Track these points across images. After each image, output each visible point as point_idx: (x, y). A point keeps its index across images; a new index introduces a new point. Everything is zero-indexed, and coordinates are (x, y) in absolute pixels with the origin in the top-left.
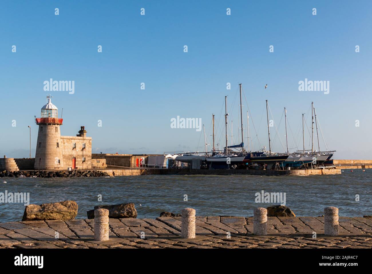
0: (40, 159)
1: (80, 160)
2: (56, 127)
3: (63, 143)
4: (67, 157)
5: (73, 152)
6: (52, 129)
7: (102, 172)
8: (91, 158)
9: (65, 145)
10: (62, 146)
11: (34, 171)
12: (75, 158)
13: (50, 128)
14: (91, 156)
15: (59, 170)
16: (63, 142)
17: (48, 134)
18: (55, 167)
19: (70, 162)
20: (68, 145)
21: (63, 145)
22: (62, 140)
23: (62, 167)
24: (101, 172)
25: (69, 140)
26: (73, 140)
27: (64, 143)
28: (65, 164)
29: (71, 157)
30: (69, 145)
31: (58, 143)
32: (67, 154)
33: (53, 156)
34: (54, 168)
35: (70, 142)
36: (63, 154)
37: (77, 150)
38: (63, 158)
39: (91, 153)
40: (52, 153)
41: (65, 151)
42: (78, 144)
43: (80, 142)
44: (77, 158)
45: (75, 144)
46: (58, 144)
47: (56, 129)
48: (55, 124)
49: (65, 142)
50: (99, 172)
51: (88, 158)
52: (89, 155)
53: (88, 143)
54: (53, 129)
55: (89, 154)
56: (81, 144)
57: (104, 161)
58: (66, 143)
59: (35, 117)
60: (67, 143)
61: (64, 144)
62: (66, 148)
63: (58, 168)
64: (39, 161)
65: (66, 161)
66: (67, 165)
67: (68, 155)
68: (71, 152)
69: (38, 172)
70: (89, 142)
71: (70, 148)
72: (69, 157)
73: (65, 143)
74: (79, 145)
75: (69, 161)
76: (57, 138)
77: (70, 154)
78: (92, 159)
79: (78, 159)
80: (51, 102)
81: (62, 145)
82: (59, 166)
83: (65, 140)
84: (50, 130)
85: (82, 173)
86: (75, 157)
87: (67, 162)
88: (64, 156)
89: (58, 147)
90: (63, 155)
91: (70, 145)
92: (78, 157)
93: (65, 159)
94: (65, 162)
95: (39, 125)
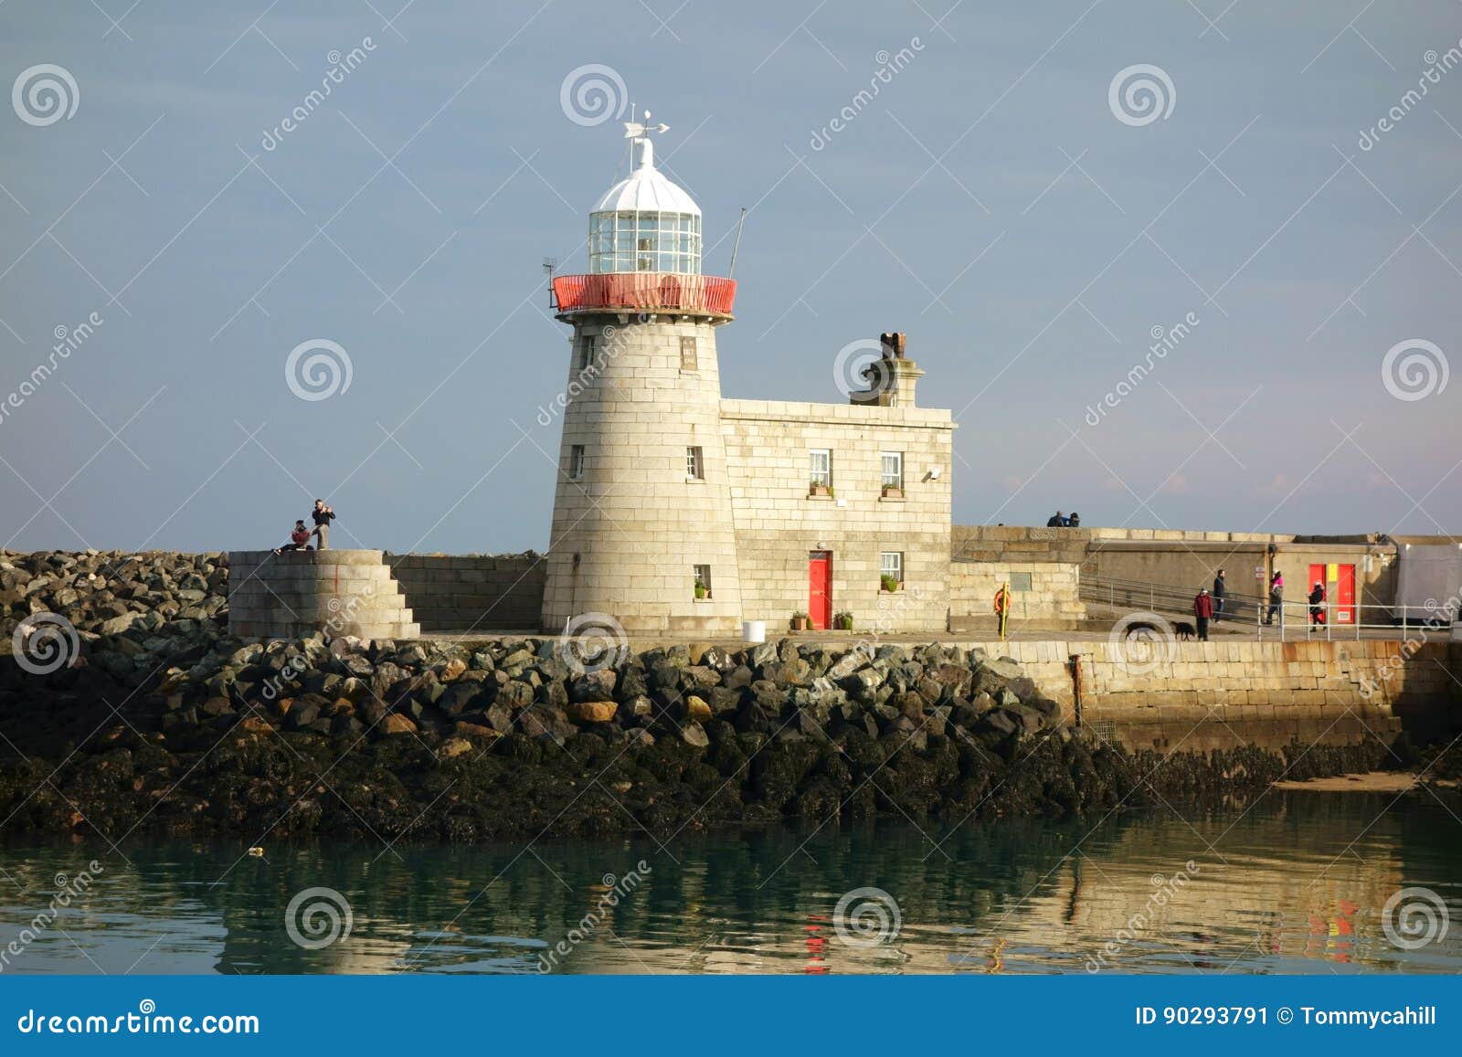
0: (577, 558)
1: (862, 566)
2: (682, 339)
3: (733, 451)
4: (767, 546)
5: (814, 515)
6: (657, 349)
7: (978, 657)
8: (946, 557)
9: (750, 461)
10: (733, 471)
11: (498, 645)
12: (829, 554)
13: (641, 346)
14: (947, 539)
15: (706, 635)
16: (737, 440)
17: (627, 383)
18: (675, 614)
19: (789, 585)
20: (772, 462)
21: (739, 461)
22: (729, 429)
23: (724, 619)
24: (970, 655)
25: (780, 431)
26: (810, 432)
27: (746, 452)
28: (755, 595)
29: (794, 546)
30: (781, 463)
31: (696, 451)
32: (768, 526)
33: (662, 537)
34: (665, 624)
35: (790, 443)
36: (739, 525)
37: (841, 502)
38: (741, 553)
39: (948, 518)
40: (652, 517)
41: (756, 504)
42: (850, 454)
43: (867, 445)
44: (843, 557)
45: (828, 460)
46: (700, 459)
47: (686, 352)
48: (674, 319)
49: (749, 441)
50: (952, 654)
51: (927, 557)
52: (934, 535)
53: (923, 448)
54: (664, 351)
55: (928, 528)
56: (868, 456)
57: (1067, 578)
58: (756, 452)
59: (549, 267)
60: (768, 452)
61: (743, 455)
62: (755, 482)
63: (699, 620)
64: (568, 569)
65: (762, 575)
66: (769, 604)
67: (777, 535)
68: (797, 515)
69: (522, 646)
70: (933, 444)
71: (793, 484)
72: (787, 546)
73: (751, 449)
74: (861, 466)
75: (779, 575)
76: (690, 417)
77: (790, 526)
78: (954, 560)
79: (850, 565)
80: (656, 164)
81: (730, 461)
82: (703, 609)
83: (752, 429)
84: (640, 362)
85: (826, 660)
86: (824, 547)
87: (770, 585)
88: (746, 543)
89: (701, 476)
90: (738, 535)
91: (787, 462)
92: (850, 545)
93: (749, 564)
94: (753, 584)
95: (573, 323)
